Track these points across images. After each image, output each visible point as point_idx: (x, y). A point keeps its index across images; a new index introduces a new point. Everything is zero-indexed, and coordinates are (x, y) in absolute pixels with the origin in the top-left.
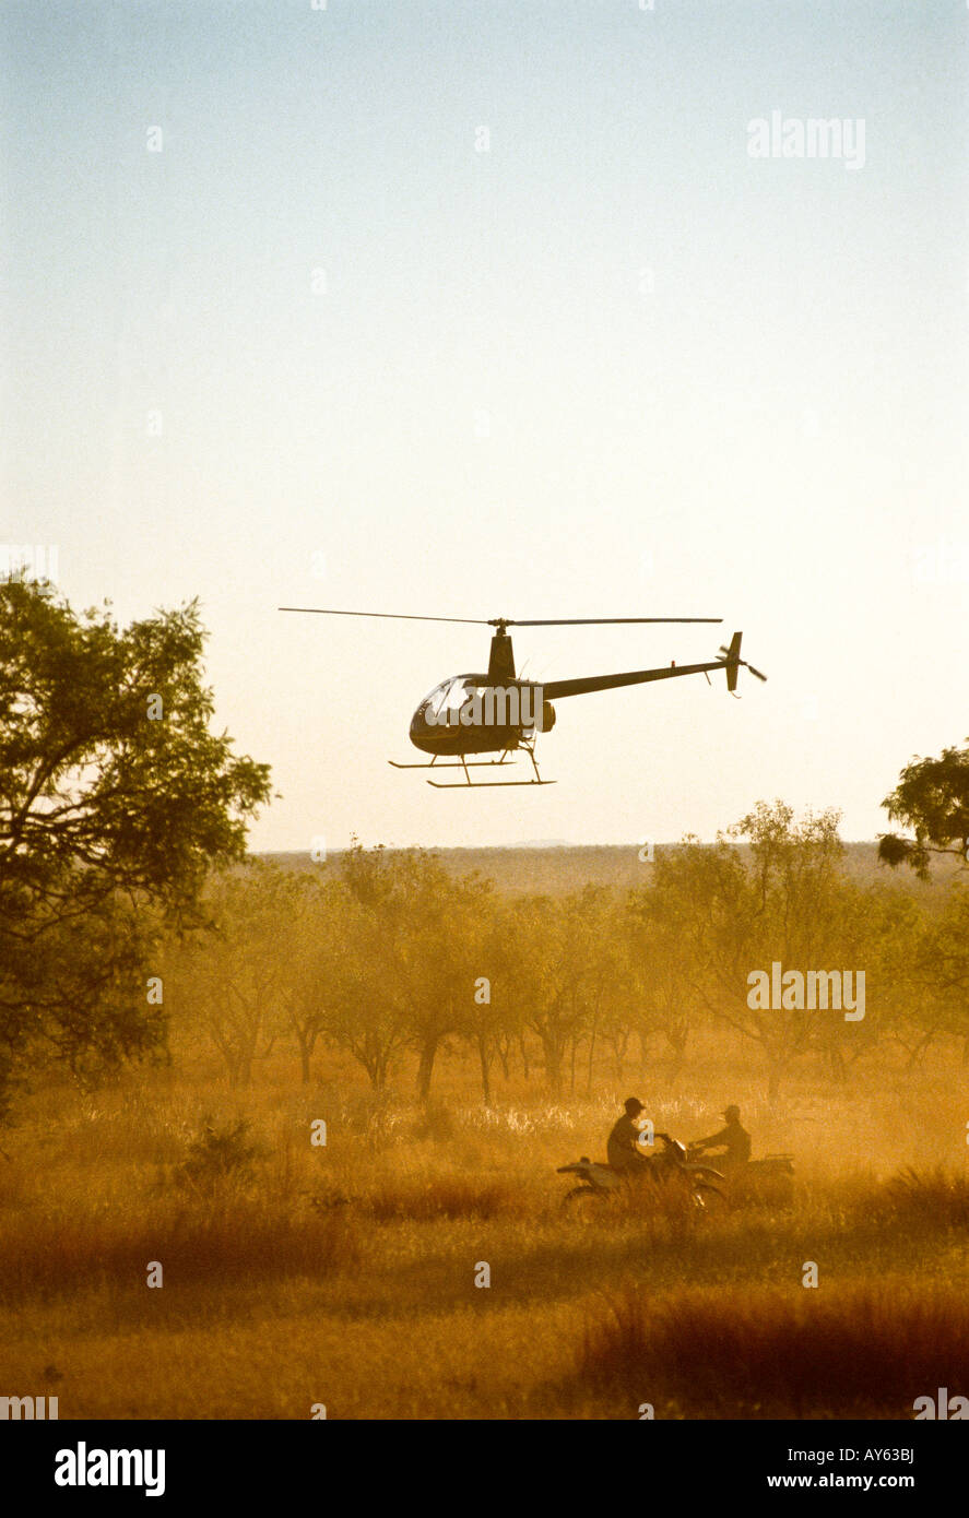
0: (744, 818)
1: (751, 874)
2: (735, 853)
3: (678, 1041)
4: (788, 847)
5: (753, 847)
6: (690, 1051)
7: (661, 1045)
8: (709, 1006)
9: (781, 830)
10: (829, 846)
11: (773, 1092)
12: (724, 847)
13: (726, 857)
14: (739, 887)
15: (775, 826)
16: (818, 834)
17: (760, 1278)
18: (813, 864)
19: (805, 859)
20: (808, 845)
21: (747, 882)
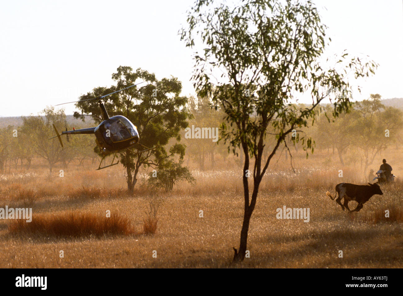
0: (44, 109)
1: (45, 122)
2: (42, 117)
3: (29, 160)
4: (54, 116)
5: (46, 116)
6: (32, 162)
7: (25, 161)
8: (36, 152)
9: (52, 112)
10: (62, 116)
11: (51, 171)
12: (39, 116)
13: (40, 118)
14: (43, 125)
15: (50, 111)
16: (60, 113)
17: (48, 211)
18: (59, 120)
19: (57, 119)
20: (58, 115)
21: (44, 124)
